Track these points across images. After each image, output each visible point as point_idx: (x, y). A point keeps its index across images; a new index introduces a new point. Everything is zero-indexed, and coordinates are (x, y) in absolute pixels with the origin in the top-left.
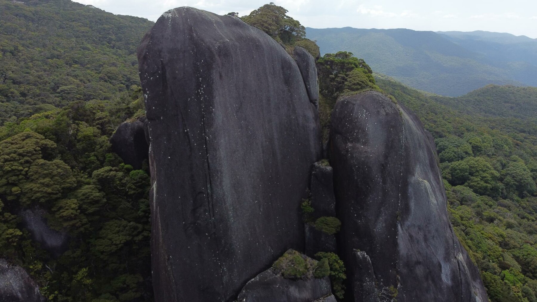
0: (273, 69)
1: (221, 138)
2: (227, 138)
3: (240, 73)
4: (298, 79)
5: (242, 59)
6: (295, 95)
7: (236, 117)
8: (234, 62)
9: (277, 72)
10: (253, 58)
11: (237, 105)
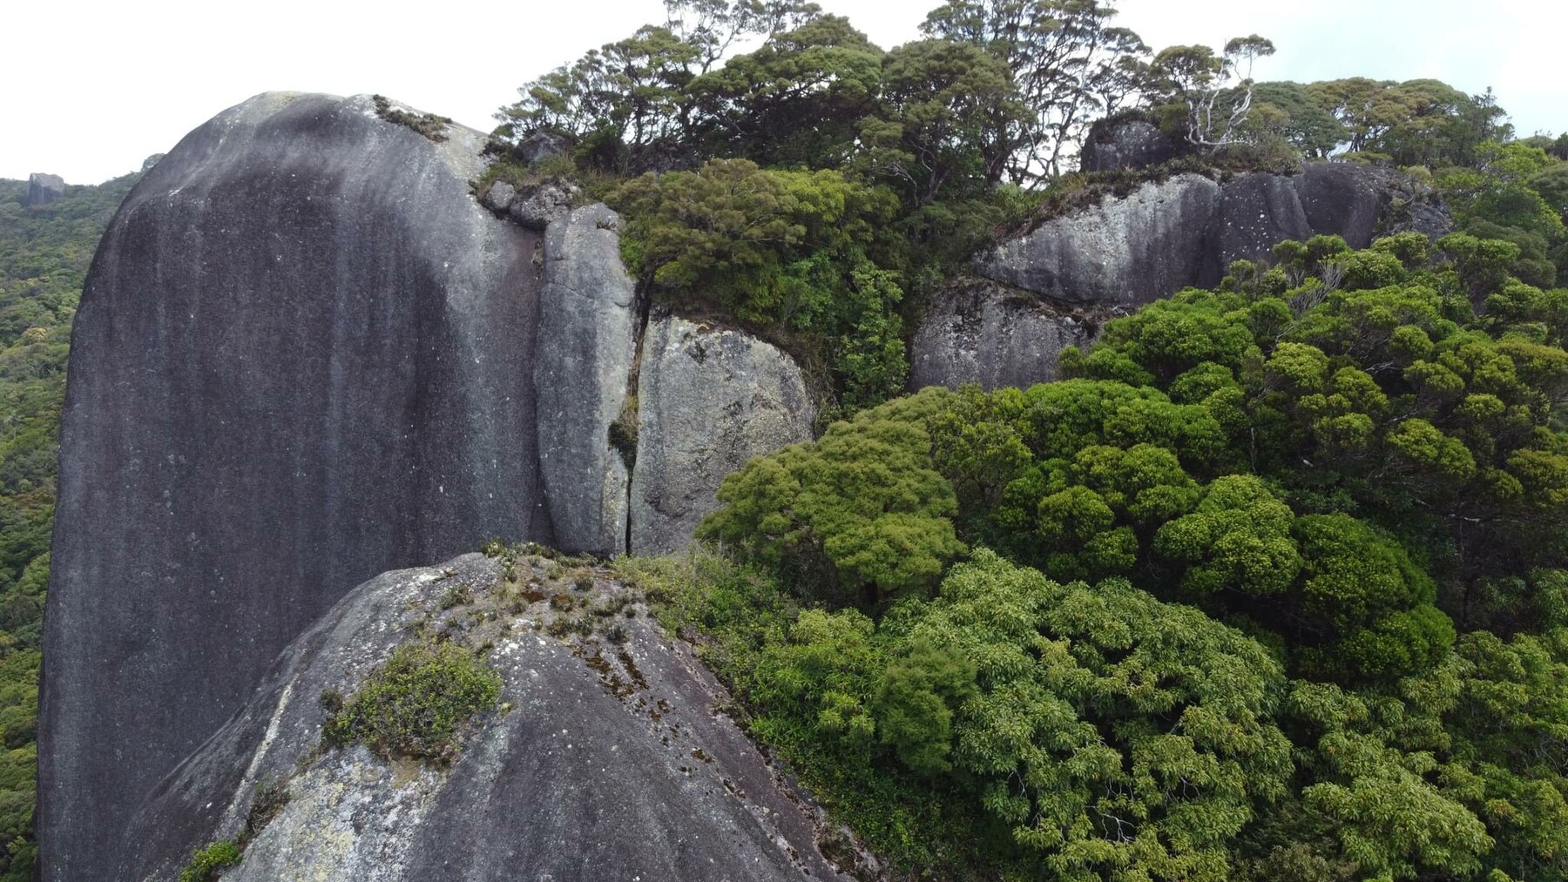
0: (371, 325)
1: (68, 561)
2: (95, 571)
3: (186, 323)
4: (463, 389)
5: (209, 266)
6: (440, 481)
7: (169, 504)
8: (159, 275)
9: (388, 341)
10: (270, 263)
11: (182, 458)
